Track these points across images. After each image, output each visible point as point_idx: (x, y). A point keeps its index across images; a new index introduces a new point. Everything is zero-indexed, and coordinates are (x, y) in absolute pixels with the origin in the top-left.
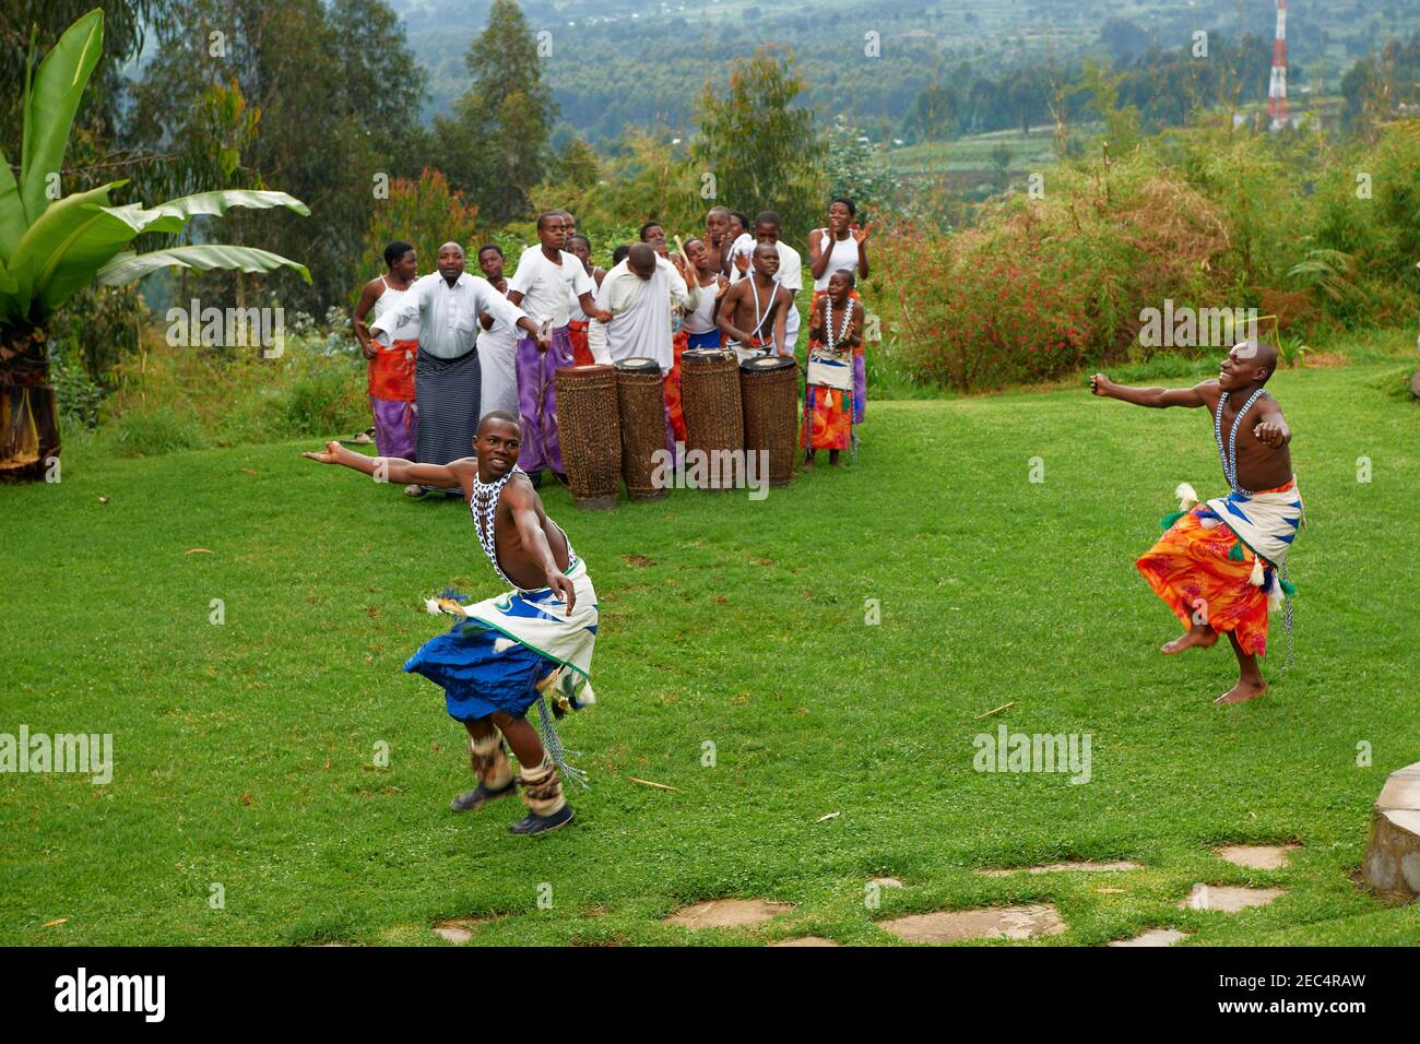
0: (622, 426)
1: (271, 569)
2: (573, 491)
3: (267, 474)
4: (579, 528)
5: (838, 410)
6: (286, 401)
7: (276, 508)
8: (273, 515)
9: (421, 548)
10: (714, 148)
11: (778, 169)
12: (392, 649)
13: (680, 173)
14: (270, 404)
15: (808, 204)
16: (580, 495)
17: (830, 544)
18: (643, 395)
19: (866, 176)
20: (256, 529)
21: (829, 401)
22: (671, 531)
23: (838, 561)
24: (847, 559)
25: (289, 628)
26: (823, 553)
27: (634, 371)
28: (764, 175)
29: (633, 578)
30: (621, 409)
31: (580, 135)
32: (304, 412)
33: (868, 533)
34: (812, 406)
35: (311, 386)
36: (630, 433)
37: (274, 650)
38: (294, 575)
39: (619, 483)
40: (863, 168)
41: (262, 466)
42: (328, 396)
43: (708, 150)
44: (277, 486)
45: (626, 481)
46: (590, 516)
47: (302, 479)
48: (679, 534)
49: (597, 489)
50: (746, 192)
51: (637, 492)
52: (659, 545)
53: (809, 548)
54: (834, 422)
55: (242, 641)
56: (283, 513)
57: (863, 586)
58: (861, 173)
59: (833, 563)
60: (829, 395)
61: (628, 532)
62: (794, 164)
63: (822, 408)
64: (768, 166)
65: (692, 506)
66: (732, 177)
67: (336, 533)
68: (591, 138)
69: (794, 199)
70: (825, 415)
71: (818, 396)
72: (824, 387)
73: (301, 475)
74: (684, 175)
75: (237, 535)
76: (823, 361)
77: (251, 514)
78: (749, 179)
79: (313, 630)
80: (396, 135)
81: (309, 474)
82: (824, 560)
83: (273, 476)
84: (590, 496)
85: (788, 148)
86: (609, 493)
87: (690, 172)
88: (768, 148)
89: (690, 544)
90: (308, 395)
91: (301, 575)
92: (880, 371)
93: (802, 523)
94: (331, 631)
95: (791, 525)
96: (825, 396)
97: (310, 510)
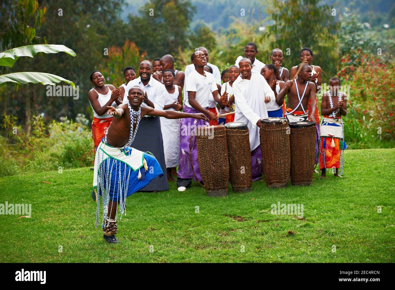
0: (229, 155)
1: (60, 224)
2: (206, 188)
3: (55, 184)
4: (209, 204)
5: (338, 148)
6: (61, 154)
7: (61, 198)
8: (60, 201)
9: (133, 214)
10: (278, 27)
11: (313, 37)
12: (120, 256)
13: (261, 41)
14: (52, 155)
15: (329, 55)
16: (209, 189)
17: (333, 210)
18: (239, 140)
19: (360, 40)
20: (52, 208)
21: (333, 144)
22: (254, 205)
23: (336, 217)
24: (341, 217)
25: (71, 248)
26: (329, 214)
27: (235, 128)
28: (305, 40)
29: (236, 226)
30: (229, 147)
31: (209, 26)
32: (70, 159)
33: (352, 205)
34: (325, 147)
35: (74, 146)
36: (233, 159)
37: (64, 258)
38: (72, 226)
39: (228, 184)
40: (359, 36)
41: (52, 180)
42: (83, 150)
43: (276, 28)
44: (60, 189)
45: (231, 183)
46: (214, 199)
47: (73, 186)
48: (258, 207)
49: (218, 186)
50: (296, 49)
51: (237, 188)
52: (248, 211)
53: (322, 212)
54: (336, 154)
55: (48, 254)
56: (64, 200)
57: (348, 228)
58: (357, 38)
59: (334, 218)
60: (333, 141)
61: (233, 206)
62: (322, 35)
63: (330, 148)
64: (308, 36)
65: (265, 194)
66: (289, 41)
67: (90, 209)
68: (215, 28)
69: (322, 53)
70: (331, 151)
71: (328, 142)
72: (330, 138)
73: (72, 184)
74: (263, 41)
75: (43, 210)
76: (329, 124)
77: (49, 201)
78: (297, 43)
79: (83, 249)
80: (109, 24)
81: (75, 183)
82: (330, 218)
83: (58, 184)
84: (214, 190)
85: (319, 26)
86: (224, 188)
87: (266, 39)
88: (308, 26)
89: (263, 211)
90: (72, 150)
91: (75, 226)
92: (363, 135)
93: (319, 201)
94: (91, 249)
95: (314, 202)
96: (331, 141)
97: (78, 199)
